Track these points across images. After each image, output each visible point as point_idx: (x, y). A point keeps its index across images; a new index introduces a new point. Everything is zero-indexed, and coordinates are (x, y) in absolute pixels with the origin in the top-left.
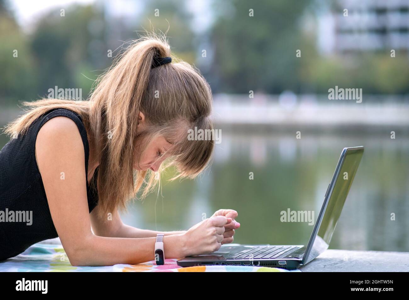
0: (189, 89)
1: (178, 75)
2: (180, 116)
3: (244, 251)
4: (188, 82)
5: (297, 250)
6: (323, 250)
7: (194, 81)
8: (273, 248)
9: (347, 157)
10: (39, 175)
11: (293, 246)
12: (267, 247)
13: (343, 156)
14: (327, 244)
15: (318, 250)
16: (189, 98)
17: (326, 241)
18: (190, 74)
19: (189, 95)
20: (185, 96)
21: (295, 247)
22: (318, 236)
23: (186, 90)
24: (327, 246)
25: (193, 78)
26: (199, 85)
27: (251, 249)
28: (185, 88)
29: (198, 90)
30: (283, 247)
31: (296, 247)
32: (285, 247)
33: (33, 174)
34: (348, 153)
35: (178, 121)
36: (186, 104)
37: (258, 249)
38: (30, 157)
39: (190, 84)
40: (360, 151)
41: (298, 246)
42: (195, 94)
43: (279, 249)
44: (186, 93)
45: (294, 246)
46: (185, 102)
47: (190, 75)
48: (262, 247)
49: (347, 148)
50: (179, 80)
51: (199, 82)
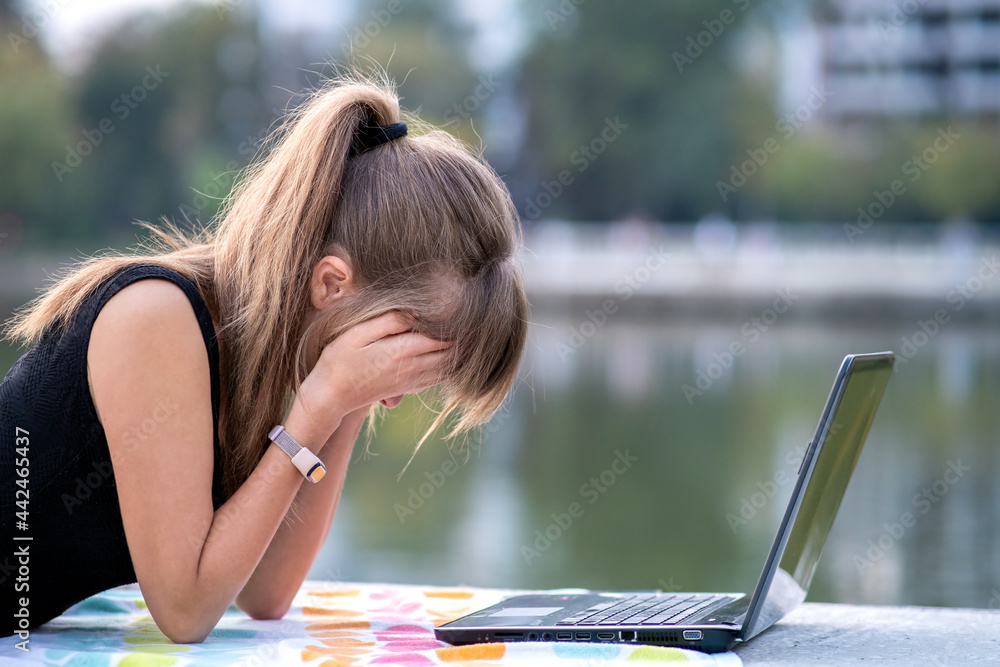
0: (454, 196)
1: (425, 164)
2: (438, 263)
3: (600, 607)
4: (451, 179)
5: (729, 605)
6: (792, 604)
7: (466, 175)
8: (671, 598)
9: (854, 376)
10: (97, 427)
11: (719, 596)
12: (655, 597)
13: (843, 375)
14: (804, 588)
15: (781, 604)
16: (458, 217)
17: (801, 584)
18: (455, 160)
19: (455, 210)
20: (448, 213)
21: (725, 598)
22: (782, 570)
23: (449, 200)
24: (803, 594)
25: (462, 169)
26: (481, 186)
27: (617, 602)
28: (446, 194)
29: (476, 198)
30: (694, 597)
31: (727, 597)
32: (699, 596)
33: (83, 425)
34: (855, 368)
35: (435, 275)
36: (450, 235)
37: (634, 602)
38: (76, 385)
39: (456, 183)
40: (885, 363)
41: (731, 595)
42: (471, 209)
43: (685, 601)
44: (449, 207)
45: (723, 595)
46: (448, 230)
47: (455, 162)
48: (642, 596)
49: (854, 356)
50: (429, 177)
51: (478, 178)
